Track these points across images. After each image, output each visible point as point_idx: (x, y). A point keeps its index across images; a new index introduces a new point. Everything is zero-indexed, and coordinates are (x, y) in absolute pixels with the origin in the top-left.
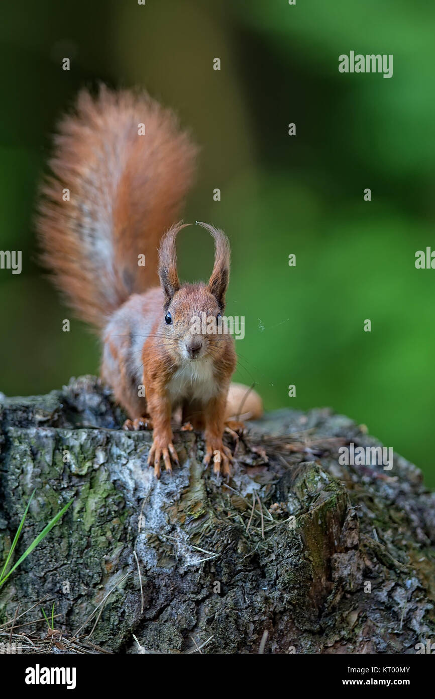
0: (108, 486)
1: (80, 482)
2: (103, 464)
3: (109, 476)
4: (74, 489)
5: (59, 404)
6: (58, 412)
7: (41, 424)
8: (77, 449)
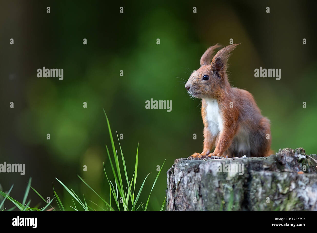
0: (296, 199)
1: (283, 196)
2: (294, 189)
3: (297, 194)
4: (281, 200)
5: (274, 160)
6: (274, 164)
7: (266, 169)
8: (282, 182)
